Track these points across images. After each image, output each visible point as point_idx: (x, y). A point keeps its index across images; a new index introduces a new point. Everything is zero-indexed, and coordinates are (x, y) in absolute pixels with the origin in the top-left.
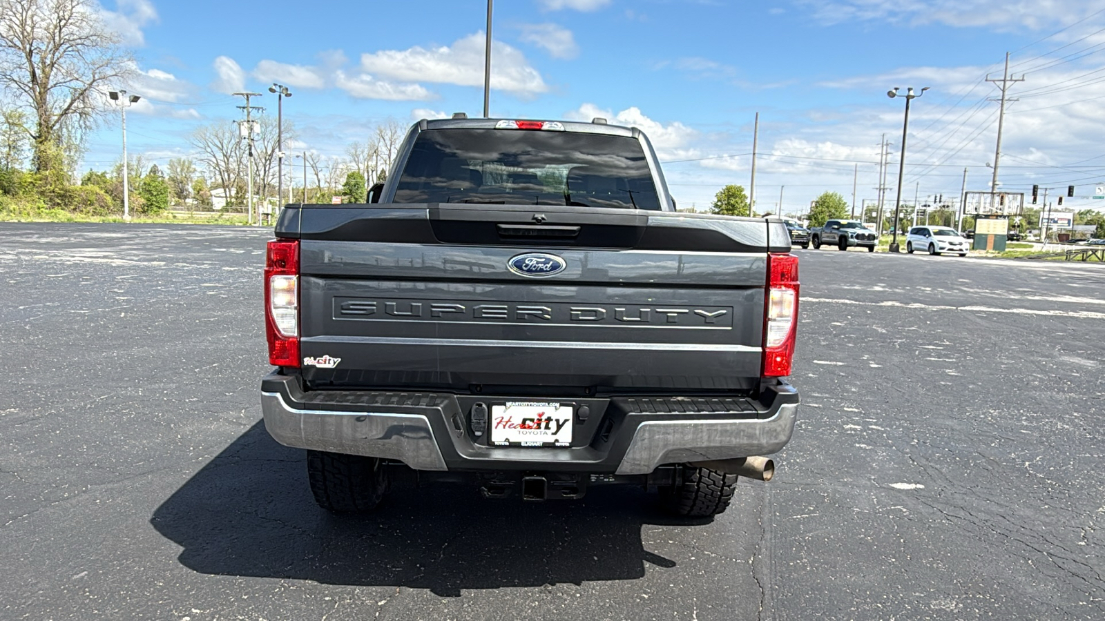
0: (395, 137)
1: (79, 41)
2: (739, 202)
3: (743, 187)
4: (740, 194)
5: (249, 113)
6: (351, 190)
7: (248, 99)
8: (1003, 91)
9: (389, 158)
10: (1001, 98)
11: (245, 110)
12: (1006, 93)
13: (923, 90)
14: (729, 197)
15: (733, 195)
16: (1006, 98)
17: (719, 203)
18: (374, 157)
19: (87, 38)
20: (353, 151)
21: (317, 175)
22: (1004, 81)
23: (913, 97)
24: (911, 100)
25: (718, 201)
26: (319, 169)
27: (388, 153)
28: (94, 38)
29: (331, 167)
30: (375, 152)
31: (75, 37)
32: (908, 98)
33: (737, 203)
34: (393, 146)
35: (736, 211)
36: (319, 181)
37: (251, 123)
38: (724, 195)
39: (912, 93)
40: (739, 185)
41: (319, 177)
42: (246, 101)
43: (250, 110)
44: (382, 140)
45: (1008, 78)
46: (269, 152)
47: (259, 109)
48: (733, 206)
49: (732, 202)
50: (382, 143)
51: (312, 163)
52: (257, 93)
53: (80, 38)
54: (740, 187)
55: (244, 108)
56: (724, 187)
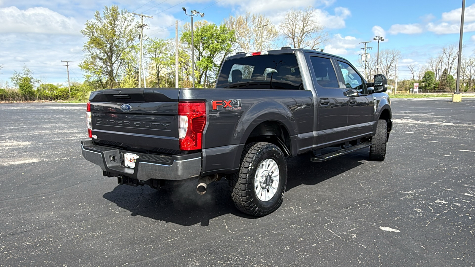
0: (452, 52)
1: (310, 31)
5: (366, 50)
6: (426, 80)
7: (365, 45)
9: (448, 62)
11: (364, 49)
18: (440, 63)
19: (313, 29)
20: (430, 61)
21: (413, 74)
26: (414, 71)
27: (447, 60)
28: (315, 29)
29: (420, 69)
30: (441, 60)
31: (309, 30)
34: (451, 56)
36: (414, 77)
37: (366, 55)
41: (414, 75)
42: (364, 45)
43: (366, 49)
44: (445, 54)
46: (389, 65)
47: (370, 48)
50: (445, 56)
51: (411, 68)
52: (369, 41)
53: (310, 30)
55: (364, 48)
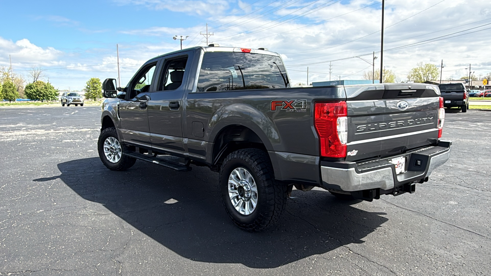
2: (99, 85)
3: (99, 79)
4: (99, 82)
8: (207, 39)
10: (206, 41)
12: (208, 39)
13: (187, 37)
14: (93, 83)
15: (95, 83)
16: (208, 41)
17: (88, 87)
22: (207, 35)
23: (183, 40)
24: (182, 41)
25: (88, 85)
32: (181, 40)
33: (98, 86)
35: (97, 90)
38: (90, 83)
39: (182, 38)
40: (97, 78)
45: (208, 34)
48: (96, 88)
49: (95, 86)
54: (98, 79)
56: (90, 79)
